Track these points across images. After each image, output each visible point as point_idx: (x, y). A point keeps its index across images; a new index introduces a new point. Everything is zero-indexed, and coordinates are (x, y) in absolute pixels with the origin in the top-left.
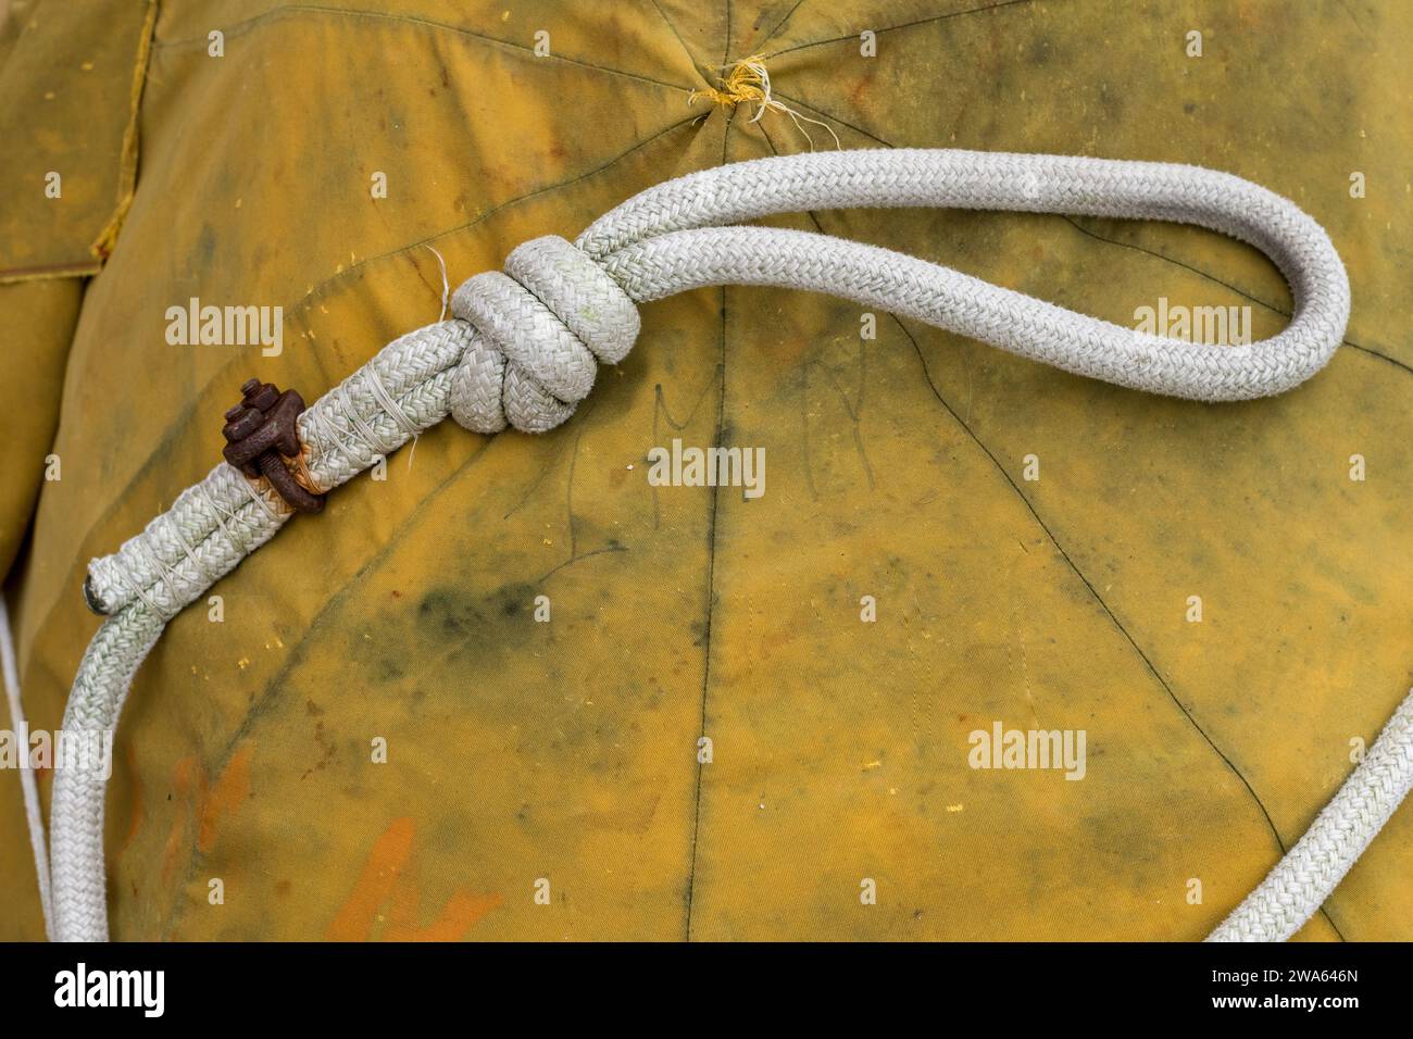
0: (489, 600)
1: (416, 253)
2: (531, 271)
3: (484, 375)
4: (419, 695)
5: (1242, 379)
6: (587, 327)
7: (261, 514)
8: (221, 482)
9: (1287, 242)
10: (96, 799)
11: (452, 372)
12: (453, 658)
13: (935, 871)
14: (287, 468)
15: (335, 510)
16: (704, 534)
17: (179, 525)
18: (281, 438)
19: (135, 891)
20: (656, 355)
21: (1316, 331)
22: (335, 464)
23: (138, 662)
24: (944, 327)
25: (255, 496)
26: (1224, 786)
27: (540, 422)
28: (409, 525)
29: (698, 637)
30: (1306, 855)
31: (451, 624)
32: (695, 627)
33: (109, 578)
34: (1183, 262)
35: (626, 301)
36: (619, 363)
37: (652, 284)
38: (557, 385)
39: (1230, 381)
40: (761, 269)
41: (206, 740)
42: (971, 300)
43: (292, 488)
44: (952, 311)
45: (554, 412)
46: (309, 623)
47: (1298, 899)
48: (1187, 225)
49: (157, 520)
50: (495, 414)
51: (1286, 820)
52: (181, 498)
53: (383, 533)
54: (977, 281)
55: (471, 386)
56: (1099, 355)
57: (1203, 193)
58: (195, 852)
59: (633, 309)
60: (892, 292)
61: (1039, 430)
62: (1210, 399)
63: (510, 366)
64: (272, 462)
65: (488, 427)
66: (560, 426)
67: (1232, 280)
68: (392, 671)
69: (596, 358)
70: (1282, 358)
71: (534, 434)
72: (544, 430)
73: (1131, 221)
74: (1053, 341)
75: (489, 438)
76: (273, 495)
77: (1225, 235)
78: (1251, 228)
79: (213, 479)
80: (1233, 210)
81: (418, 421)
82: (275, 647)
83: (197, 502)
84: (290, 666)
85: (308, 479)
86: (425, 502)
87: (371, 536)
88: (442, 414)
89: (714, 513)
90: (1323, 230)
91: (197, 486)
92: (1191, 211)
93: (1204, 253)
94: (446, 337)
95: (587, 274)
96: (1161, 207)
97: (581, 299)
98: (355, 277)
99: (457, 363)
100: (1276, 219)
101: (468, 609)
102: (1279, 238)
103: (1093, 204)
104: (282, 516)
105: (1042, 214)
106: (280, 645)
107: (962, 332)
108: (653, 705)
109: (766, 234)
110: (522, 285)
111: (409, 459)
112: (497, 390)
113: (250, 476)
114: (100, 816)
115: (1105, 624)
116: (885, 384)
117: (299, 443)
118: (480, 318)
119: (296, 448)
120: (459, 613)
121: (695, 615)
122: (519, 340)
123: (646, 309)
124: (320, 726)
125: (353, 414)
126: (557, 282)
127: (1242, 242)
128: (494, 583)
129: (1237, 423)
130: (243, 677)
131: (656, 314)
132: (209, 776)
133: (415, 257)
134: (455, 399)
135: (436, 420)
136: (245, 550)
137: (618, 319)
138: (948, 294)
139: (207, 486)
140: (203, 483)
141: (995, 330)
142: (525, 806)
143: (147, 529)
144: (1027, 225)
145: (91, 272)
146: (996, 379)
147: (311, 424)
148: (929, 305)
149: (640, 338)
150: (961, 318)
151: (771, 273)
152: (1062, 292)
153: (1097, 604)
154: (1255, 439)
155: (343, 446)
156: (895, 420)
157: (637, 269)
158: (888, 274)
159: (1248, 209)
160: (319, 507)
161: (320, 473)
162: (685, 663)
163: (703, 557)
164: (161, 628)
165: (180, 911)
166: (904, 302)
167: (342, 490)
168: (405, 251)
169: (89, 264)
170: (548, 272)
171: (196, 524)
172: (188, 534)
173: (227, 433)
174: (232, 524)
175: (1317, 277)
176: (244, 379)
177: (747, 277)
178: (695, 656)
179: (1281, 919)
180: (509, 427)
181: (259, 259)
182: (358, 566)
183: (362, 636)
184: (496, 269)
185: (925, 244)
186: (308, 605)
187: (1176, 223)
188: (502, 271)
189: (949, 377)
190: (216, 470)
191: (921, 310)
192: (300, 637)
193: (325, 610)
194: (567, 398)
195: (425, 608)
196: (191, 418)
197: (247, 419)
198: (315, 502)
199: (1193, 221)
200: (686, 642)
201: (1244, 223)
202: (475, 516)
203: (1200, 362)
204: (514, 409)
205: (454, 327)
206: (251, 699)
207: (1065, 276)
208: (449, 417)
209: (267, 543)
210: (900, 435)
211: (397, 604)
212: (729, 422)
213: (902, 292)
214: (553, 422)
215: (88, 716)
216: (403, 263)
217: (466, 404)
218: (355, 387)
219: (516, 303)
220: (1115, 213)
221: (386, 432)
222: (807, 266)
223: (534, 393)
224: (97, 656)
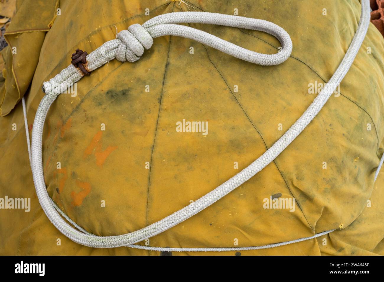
0: (120, 92)
1: (112, 27)
2: (133, 30)
3: (122, 50)
4: (105, 109)
5: (269, 61)
6: (143, 41)
7: (78, 75)
8: (70, 68)
9: (281, 36)
10: (41, 129)
11: (116, 49)
12: (112, 102)
13: (200, 147)
14: (83, 66)
15: (92, 75)
16: (162, 82)
17: (61, 76)
18: (82, 60)
19: (48, 147)
20: (156, 49)
21: (284, 53)
22: (93, 66)
23: (51, 103)
24: (212, 46)
25: (77, 71)
26: (257, 136)
27: (133, 60)
28: (106, 78)
29: (159, 101)
30: (271, 150)
31: (112, 96)
32: (159, 99)
33: (47, 86)
34: (261, 38)
35: (150, 37)
36: (149, 49)
37: (156, 34)
38: (136, 52)
39: (266, 61)
40: (177, 32)
41: (64, 117)
42: (217, 42)
43: (84, 70)
44: (213, 43)
45: (135, 58)
46: (85, 95)
47: (268, 158)
48: (262, 32)
49: (57, 75)
50: (124, 57)
51: (268, 144)
52: (62, 71)
53: (101, 79)
54: (218, 38)
55: (120, 52)
56: (241, 54)
57: (265, 25)
58: (60, 138)
59: (152, 39)
60: (202, 39)
61: (229, 68)
62: (263, 65)
63: (127, 48)
64: (80, 64)
65: (123, 60)
66: (136, 61)
67: (270, 43)
68: (100, 104)
69: (144, 48)
70: (277, 58)
71: (131, 62)
72: (133, 61)
73: (251, 30)
74: (232, 51)
75: (123, 62)
76: (80, 71)
77: (270, 34)
78: (274, 33)
79: (69, 68)
80: (271, 29)
81: (109, 58)
82: (78, 100)
83: (65, 72)
84: (81, 103)
85: (87, 69)
86: (109, 74)
87: (99, 80)
88: (114, 57)
89: (164, 78)
90: (288, 34)
91: (66, 69)
92: (263, 29)
93: (265, 37)
94: (116, 42)
95: (143, 31)
96: (257, 28)
97: (142, 36)
98: (100, 31)
99: (117, 48)
100: (279, 31)
101: (116, 93)
102: (279, 35)
103: (244, 26)
104: (81, 76)
105: (234, 27)
106: (79, 99)
107: (215, 48)
108: (149, 113)
109: (178, 26)
110: (131, 32)
111: (107, 66)
112: (125, 53)
113: (76, 67)
114: (42, 133)
115: (238, 105)
116: (200, 57)
117: (86, 61)
118: (122, 38)
119: (85, 62)
120: (114, 94)
121: (159, 97)
122: (129, 43)
123: (155, 39)
124: (86, 114)
125: (97, 56)
126: (137, 32)
127: (273, 36)
128: (121, 89)
129: (268, 70)
130: (72, 105)
131: (157, 40)
132: (64, 123)
133: (112, 28)
134: (117, 54)
135: (113, 59)
136: (74, 82)
137: (148, 40)
138: (212, 40)
139: (68, 69)
140: (67, 68)
141: (221, 48)
142: (123, 130)
143: (55, 77)
144: (231, 29)
145: (47, 31)
146: (222, 58)
147: (89, 58)
148: (209, 42)
149: (153, 45)
150: (215, 45)
151: (179, 33)
152: (237, 43)
153: (237, 101)
154: (271, 73)
155: (94, 62)
156: (201, 64)
157: (153, 31)
158: (201, 35)
159: (274, 29)
160: (89, 74)
161: (90, 67)
162: (156, 106)
163: (161, 86)
164: (57, 96)
165: (56, 149)
166: (204, 41)
167: (94, 71)
168: (110, 26)
169: (48, 29)
170: (136, 30)
171: (65, 76)
172: (63, 78)
173: (72, 58)
174: (72, 76)
175: (286, 43)
176: (76, 49)
177: (174, 34)
178: (158, 104)
179: (265, 161)
180: (127, 61)
181: (81, 27)
182: (96, 85)
183: (95, 97)
184: (126, 29)
185: (211, 31)
186: (85, 92)
187: (260, 31)
188: (127, 30)
189: (213, 57)
190: (69, 66)
191: (207, 43)
192: (83, 97)
193: (88, 93)
194: (138, 55)
195: (107, 93)
196: (65, 58)
197: (76, 55)
198: (88, 73)
199: (263, 31)
200: (157, 101)
201: (273, 32)
202: (119, 77)
203: (261, 57)
204: (128, 56)
205: (118, 40)
206: (73, 109)
207: (238, 40)
208: (115, 58)
209: (78, 81)
210: (202, 67)
211: (102, 92)
212: (169, 62)
213: (204, 39)
214: (135, 60)
215: (41, 112)
216: (109, 28)
217: (119, 55)
218: (98, 51)
219: (129, 36)
220: (248, 28)
221: (103, 60)
222: (186, 33)
223: (132, 54)
224: (44, 101)
